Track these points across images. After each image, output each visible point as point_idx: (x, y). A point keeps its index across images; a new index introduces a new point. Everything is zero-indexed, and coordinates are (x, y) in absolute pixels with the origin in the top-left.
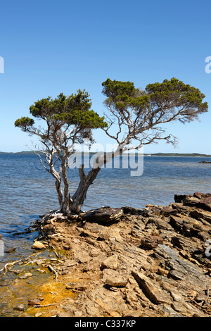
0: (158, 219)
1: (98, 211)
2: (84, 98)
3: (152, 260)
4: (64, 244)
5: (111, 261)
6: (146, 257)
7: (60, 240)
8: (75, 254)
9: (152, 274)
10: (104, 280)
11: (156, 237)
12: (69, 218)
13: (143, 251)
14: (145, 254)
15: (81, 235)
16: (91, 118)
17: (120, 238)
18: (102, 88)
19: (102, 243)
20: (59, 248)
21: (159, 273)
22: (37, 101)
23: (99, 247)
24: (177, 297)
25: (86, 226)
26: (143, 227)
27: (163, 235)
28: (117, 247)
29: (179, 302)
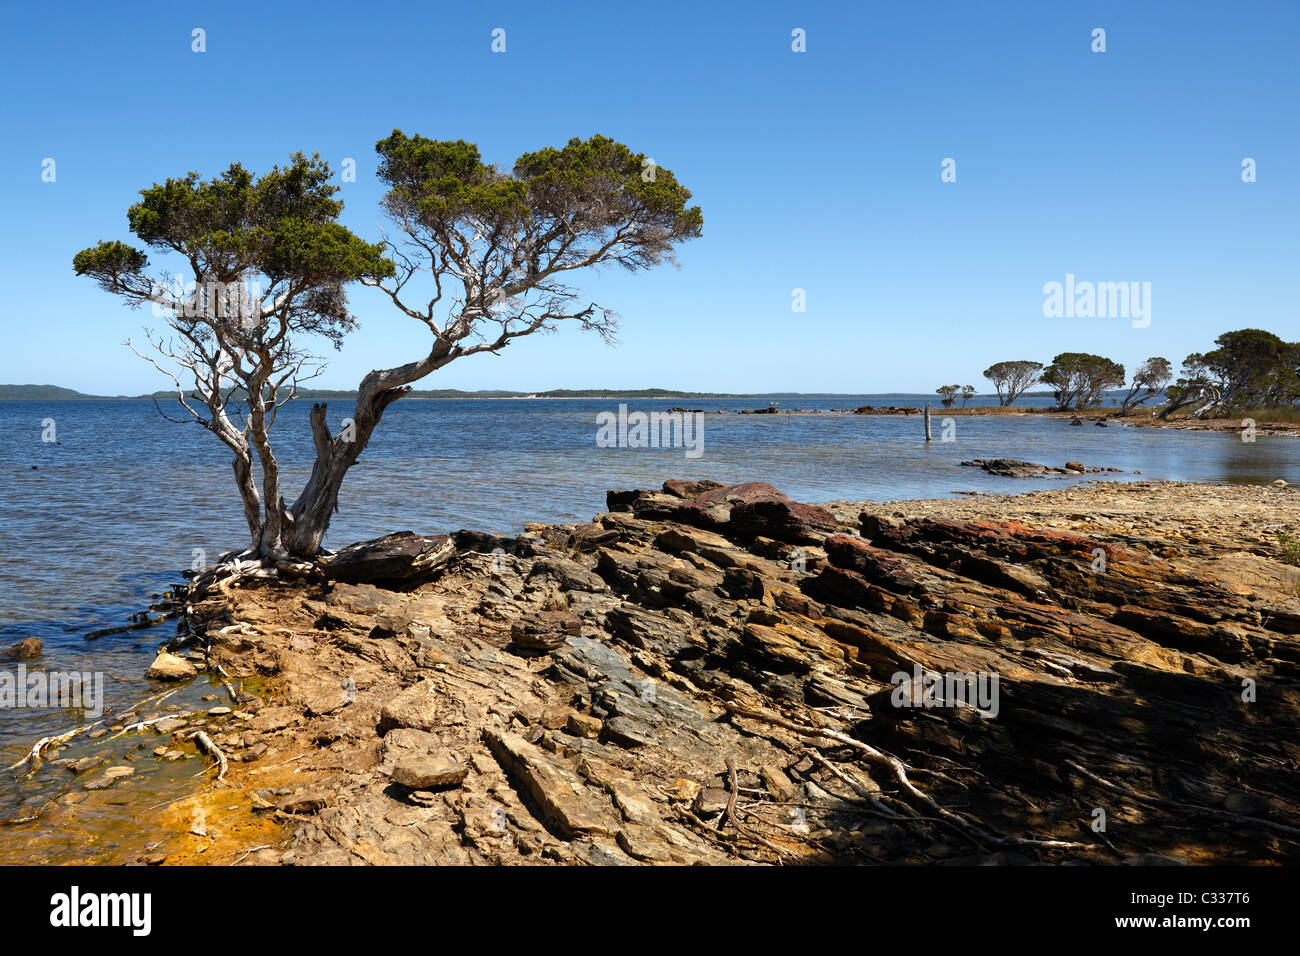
0: (563, 560)
1: (374, 546)
2: (313, 183)
3: (547, 687)
4: (259, 658)
5: (416, 702)
6: (530, 679)
7: (245, 646)
8: (294, 688)
9: (548, 734)
10: (387, 768)
11: (557, 613)
12: (283, 574)
13: (518, 661)
14: (526, 670)
15: (318, 625)
16: (340, 246)
17: (444, 626)
18: (379, 161)
19: (387, 647)
20: (244, 672)
21: (572, 729)
22: (149, 187)
23: (377, 658)
24: (635, 806)
25: (336, 596)
26: (518, 586)
27: (579, 608)
28: (435, 654)
29: (642, 823)
